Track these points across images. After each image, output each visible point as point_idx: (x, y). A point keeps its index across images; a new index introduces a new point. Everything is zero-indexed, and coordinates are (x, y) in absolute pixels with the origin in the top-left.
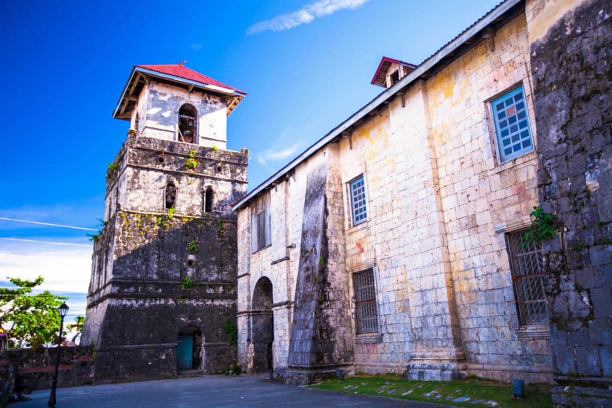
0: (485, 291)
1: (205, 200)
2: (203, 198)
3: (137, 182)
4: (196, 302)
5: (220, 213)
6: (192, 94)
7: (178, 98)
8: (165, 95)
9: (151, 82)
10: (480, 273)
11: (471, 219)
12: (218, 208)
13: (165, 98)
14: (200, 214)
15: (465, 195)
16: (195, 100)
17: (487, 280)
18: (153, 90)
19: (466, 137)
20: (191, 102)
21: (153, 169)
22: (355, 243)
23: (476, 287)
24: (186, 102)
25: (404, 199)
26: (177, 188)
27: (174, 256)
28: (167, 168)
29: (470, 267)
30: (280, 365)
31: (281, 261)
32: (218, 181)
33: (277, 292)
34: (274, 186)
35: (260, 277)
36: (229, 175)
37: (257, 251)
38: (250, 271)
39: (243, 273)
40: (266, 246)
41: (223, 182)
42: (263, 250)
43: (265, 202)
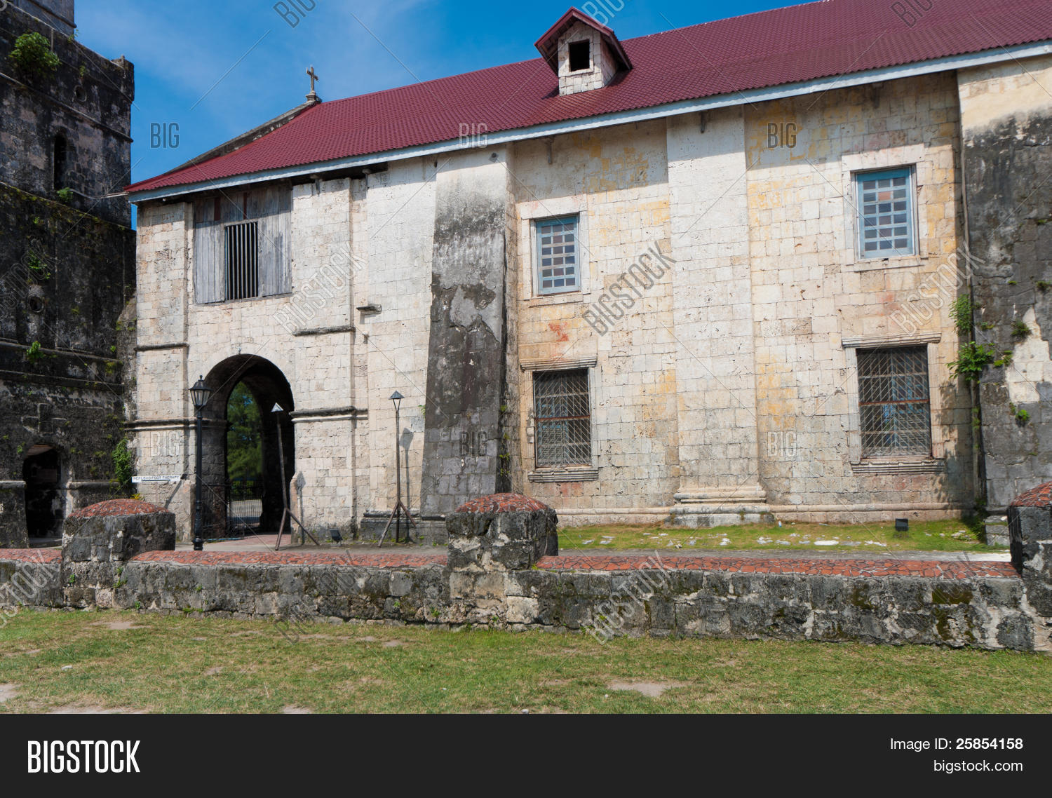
0: (812, 416)
1: (53, 159)
2: (49, 155)
4: (50, 392)
5: (82, 197)
10: (806, 393)
11: (803, 323)
14: (43, 190)
15: (798, 290)
17: (817, 404)
19: (810, 210)
22: (547, 324)
23: (797, 411)
25: (685, 274)
27: (3, 282)
29: (790, 384)
30: (318, 521)
31: (332, 331)
32: (77, 123)
33: (313, 388)
34: (312, 181)
35: (230, 355)
36: (98, 113)
37: (223, 302)
38: (190, 341)
39: (162, 342)
40: (261, 294)
41: (88, 126)
42: (249, 303)
43: (256, 204)
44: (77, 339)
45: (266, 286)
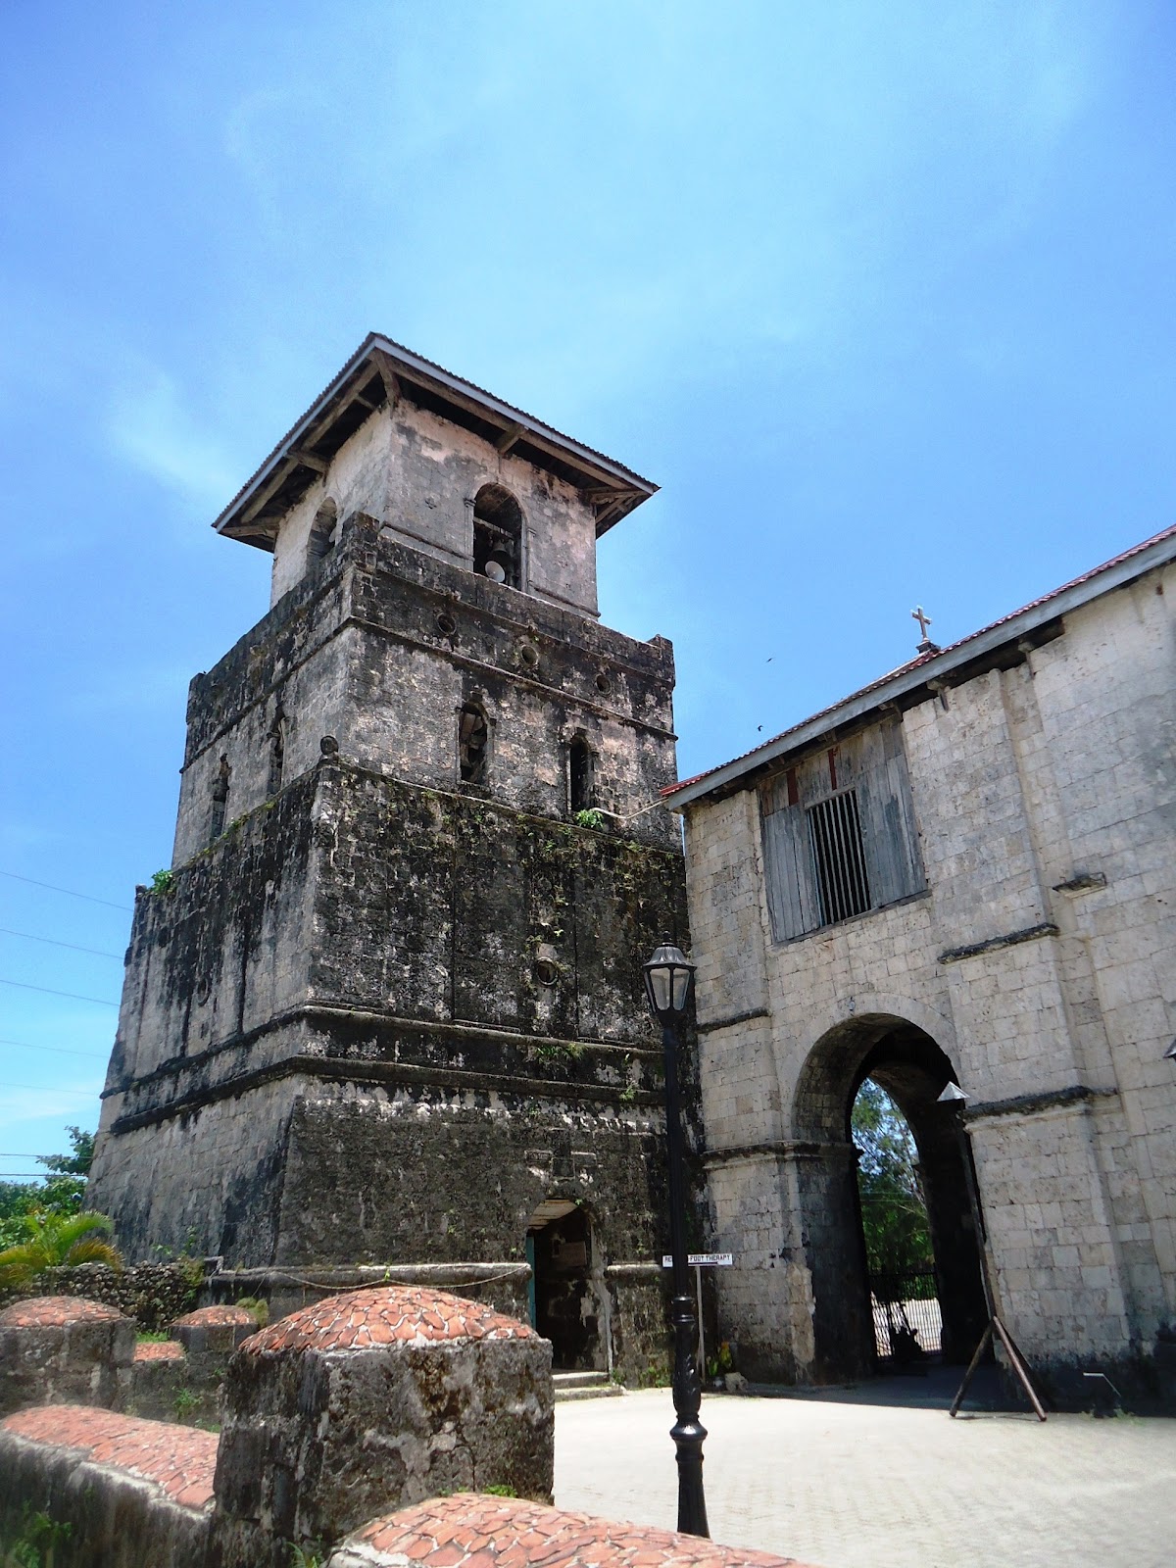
1: (569, 771)
2: (563, 765)
3: (377, 680)
4: (570, 1110)
5: (612, 818)
6: (506, 461)
7: (472, 464)
8: (436, 446)
9: (401, 403)
12: (606, 803)
13: (439, 456)
14: (557, 812)
16: (517, 481)
18: (406, 425)
20: (506, 483)
21: (424, 649)
24: (494, 481)
26: (493, 722)
27: (498, 941)
28: (462, 652)
31: (1013, 939)
32: (600, 721)
33: (994, 1060)
34: (933, 695)
35: (838, 1020)
36: (629, 707)
37: (815, 931)
38: (775, 1005)
39: (730, 1012)
40: (875, 904)
41: (615, 724)
42: (858, 923)
43: (848, 761)
44: (608, 1023)
45: (882, 887)
